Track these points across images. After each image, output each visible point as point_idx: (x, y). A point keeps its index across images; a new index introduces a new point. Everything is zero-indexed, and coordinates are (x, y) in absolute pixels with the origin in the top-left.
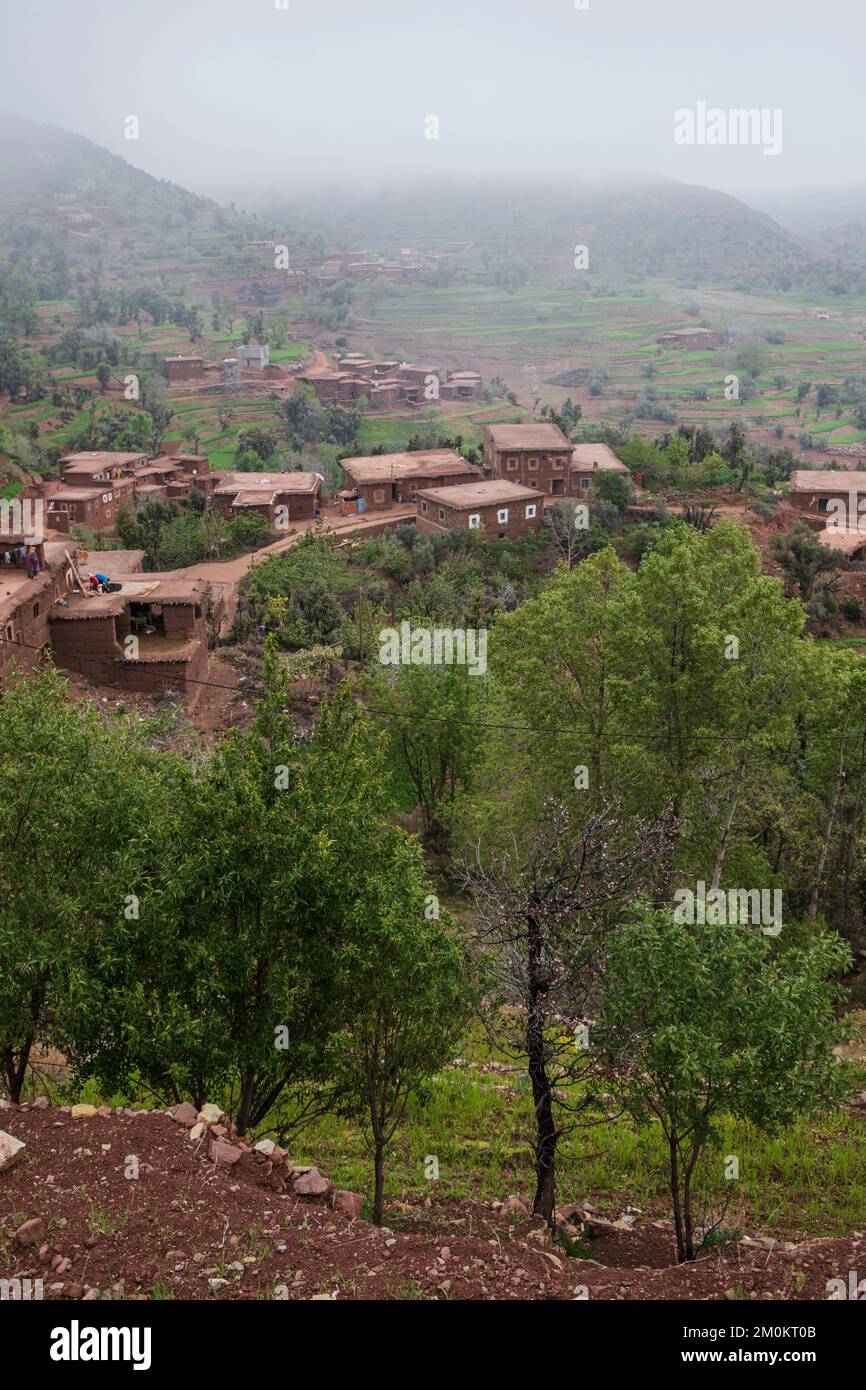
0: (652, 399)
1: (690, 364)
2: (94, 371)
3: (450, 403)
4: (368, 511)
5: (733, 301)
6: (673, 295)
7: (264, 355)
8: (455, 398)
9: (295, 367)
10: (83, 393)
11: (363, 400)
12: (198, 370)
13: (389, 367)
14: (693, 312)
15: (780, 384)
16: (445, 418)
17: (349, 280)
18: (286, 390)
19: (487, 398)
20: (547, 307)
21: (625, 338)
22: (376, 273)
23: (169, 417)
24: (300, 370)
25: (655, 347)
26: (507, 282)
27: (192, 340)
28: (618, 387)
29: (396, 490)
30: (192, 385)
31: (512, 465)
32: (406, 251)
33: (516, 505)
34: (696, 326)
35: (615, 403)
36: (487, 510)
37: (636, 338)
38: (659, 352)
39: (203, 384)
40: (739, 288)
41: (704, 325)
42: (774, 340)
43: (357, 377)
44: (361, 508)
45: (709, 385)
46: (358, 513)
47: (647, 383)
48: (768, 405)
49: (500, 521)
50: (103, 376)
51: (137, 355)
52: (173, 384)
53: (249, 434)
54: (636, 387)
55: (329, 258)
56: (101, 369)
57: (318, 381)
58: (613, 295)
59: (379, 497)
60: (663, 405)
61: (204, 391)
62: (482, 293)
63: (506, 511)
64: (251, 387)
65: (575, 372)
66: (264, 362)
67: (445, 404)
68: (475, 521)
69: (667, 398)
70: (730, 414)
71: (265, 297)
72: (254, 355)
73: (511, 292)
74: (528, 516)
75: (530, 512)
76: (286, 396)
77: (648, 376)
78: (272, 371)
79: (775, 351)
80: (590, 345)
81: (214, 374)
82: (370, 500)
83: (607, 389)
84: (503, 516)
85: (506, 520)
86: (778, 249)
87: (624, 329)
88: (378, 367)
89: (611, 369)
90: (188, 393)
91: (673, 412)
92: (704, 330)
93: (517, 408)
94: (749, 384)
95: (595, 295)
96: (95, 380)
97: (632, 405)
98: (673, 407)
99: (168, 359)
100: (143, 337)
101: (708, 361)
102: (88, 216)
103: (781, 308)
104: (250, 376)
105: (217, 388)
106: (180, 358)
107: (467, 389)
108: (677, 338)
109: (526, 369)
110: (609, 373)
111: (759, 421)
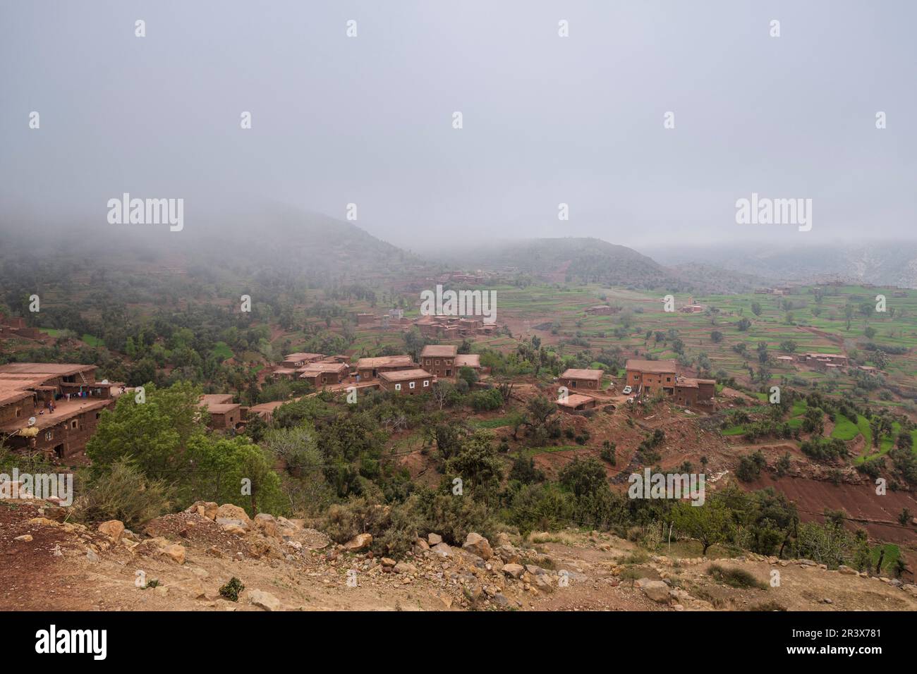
0: (579, 337)
1: (599, 321)
2: (325, 319)
3: (480, 336)
4: (361, 381)
5: (626, 294)
6: (597, 290)
7: (400, 314)
8: (484, 334)
9: (414, 319)
10: (318, 328)
11: (441, 333)
12: (372, 319)
13: (454, 320)
14: (603, 299)
15: (639, 331)
16: (477, 343)
17: (453, 283)
18: (407, 328)
19: (498, 334)
20: (537, 295)
21: (570, 310)
22: (464, 280)
23: (354, 339)
24: (416, 320)
25: (583, 313)
26: (521, 284)
27: (372, 307)
28: (564, 331)
29: (374, 372)
30: (368, 326)
31: (429, 363)
32: (479, 271)
33: (419, 380)
34: (603, 305)
35: (562, 338)
36: (405, 382)
37: (575, 310)
38: (585, 316)
39: (373, 325)
40: (629, 289)
41: (607, 305)
42: (639, 312)
43: (439, 324)
44: (358, 380)
45: (607, 331)
46: (356, 382)
47: (578, 330)
48: (632, 340)
49: (411, 387)
50: (328, 321)
51: (346, 313)
52: (360, 325)
53: (386, 348)
54: (572, 331)
55: (445, 273)
56: (328, 318)
57: (422, 325)
58: (569, 291)
59: (366, 375)
60: (585, 340)
61: (373, 329)
62: (508, 289)
63: (414, 383)
64: (394, 327)
65: (546, 324)
66: (401, 316)
67: (478, 336)
68: (398, 387)
69: (586, 336)
70: (615, 344)
71: (416, 289)
72: (396, 314)
73: (523, 289)
74: (425, 385)
75: (426, 384)
76: (407, 331)
77: (579, 326)
78: (404, 321)
79: (638, 316)
80: (554, 312)
81: (379, 321)
82: (362, 377)
83: (560, 331)
84: (412, 385)
85: (414, 387)
86: (652, 272)
87: (572, 306)
88: (450, 320)
89: (562, 323)
90: (366, 329)
91: (588, 342)
92: (607, 307)
93: (510, 339)
94: (624, 331)
95: (561, 291)
96: (324, 323)
97: (571, 339)
98: (589, 340)
99: (359, 314)
100: (351, 305)
101: (607, 320)
102: (345, 255)
103: (646, 298)
104: (394, 322)
105: (379, 327)
106: (365, 314)
107: (488, 330)
108: (594, 310)
109: (525, 322)
110: (561, 325)
111: (628, 347)
